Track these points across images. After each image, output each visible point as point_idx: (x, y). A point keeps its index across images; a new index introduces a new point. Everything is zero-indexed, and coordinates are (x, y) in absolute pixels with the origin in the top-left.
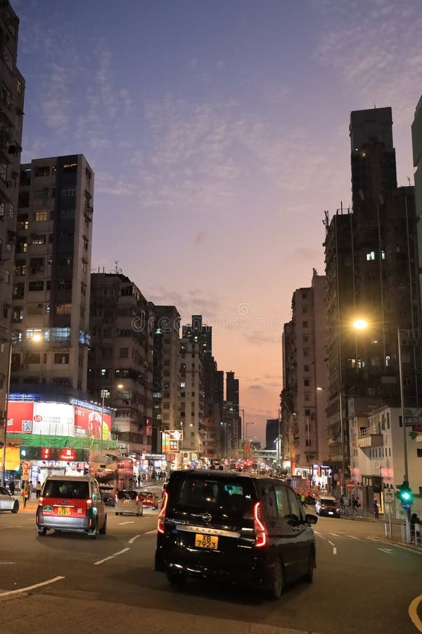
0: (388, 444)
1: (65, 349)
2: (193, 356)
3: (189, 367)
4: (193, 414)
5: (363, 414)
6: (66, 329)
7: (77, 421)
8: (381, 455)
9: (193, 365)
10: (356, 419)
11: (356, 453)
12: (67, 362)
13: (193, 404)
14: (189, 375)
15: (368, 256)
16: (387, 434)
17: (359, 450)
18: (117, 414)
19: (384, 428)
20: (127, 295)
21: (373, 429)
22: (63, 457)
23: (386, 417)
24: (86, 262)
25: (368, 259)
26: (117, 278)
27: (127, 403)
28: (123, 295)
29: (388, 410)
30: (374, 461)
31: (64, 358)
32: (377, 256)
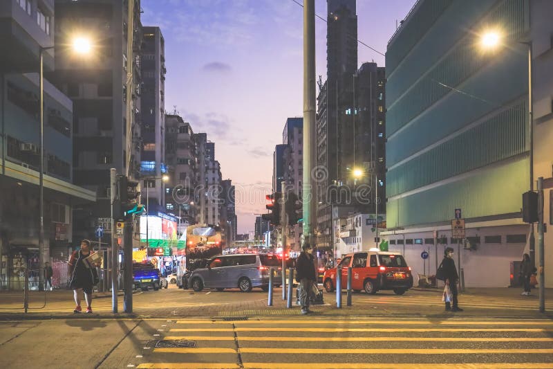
0: (359, 235)
1: (152, 177)
2: (214, 172)
3: (211, 181)
4: (214, 217)
5: (343, 217)
6: (153, 163)
8: (354, 242)
9: (214, 179)
10: (339, 220)
11: (338, 241)
12: (154, 186)
13: (214, 209)
14: (211, 187)
15: (347, 111)
16: (359, 230)
17: (341, 239)
19: (357, 226)
20: (184, 132)
21: (350, 226)
22: (157, 254)
23: (359, 219)
24: (162, 110)
25: (347, 113)
26: (176, 119)
27: (186, 213)
28: (181, 132)
29: (360, 216)
30: (349, 246)
31: (151, 184)
32: (352, 111)
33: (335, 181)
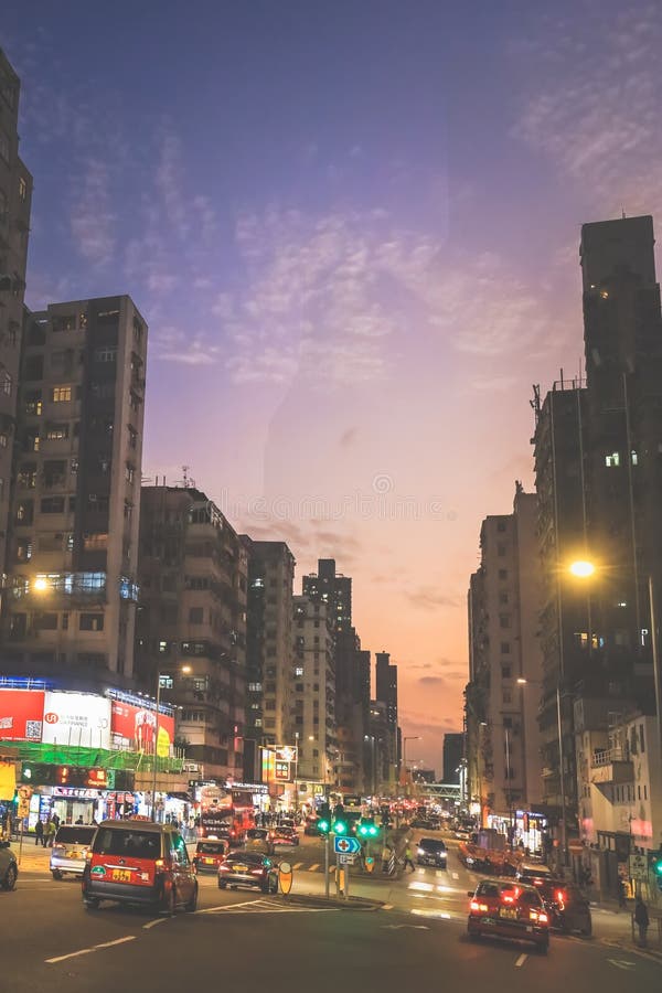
0: (643, 780)
1: (98, 607)
2: (317, 625)
3: (310, 643)
4: (316, 720)
5: (600, 726)
6: (98, 575)
7: (116, 724)
8: (631, 798)
9: (317, 639)
10: (587, 734)
11: (587, 792)
12: (100, 627)
13: (316, 704)
14: (310, 656)
15: (608, 460)
16: (641, 761)
17: (593, 787)
18: (185, 716)
19: (635, 752)
20: (201, 522)
21: (618, 752)
22: (91, 782)
23: (638, 731)
24: (133, 466)
25: (608, 463)
26: (187, 495)
27: (201, 698)
28: (194, 521)
29: (642, 721)
30: (619, 808)
31: (95, 622)
32: (625, 459)
33: (584, 636)
